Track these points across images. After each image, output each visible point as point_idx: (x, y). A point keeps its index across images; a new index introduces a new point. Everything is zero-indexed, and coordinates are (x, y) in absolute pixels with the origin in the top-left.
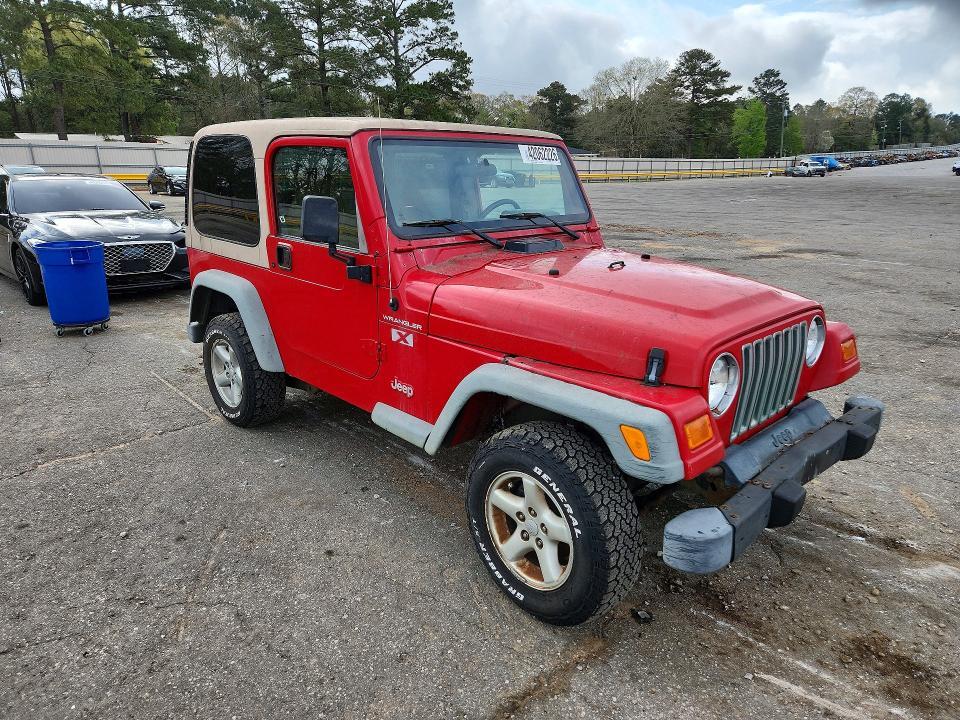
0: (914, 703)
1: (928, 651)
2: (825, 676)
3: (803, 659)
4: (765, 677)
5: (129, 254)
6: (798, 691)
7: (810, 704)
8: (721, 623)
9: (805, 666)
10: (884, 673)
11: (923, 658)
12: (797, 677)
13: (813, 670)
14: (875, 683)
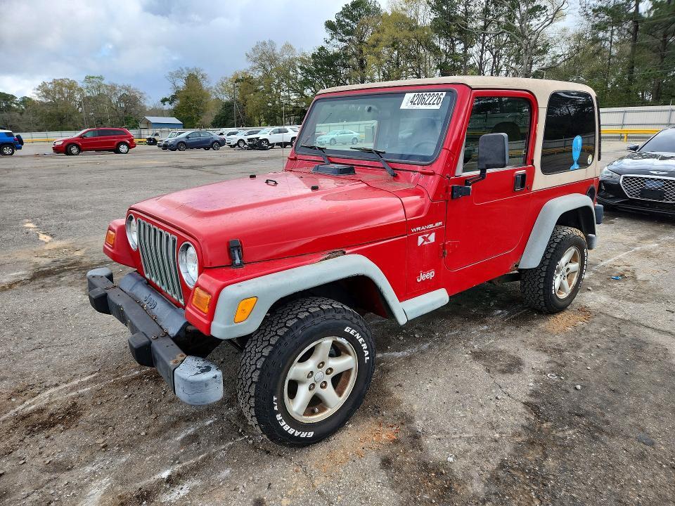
0: (29, 415)
1: (42, 442)
2: (74, 394)
3: (91, 392)
4: (94, 375)
5: (649, 185)
6: (76, 382)
7: (67, 383)
8: (137, 372)
9: (86, 389)
10: (52, 415)
11: (41, 436)
12: (82, 385)
13: (80, 391)
14: (52, 409)
